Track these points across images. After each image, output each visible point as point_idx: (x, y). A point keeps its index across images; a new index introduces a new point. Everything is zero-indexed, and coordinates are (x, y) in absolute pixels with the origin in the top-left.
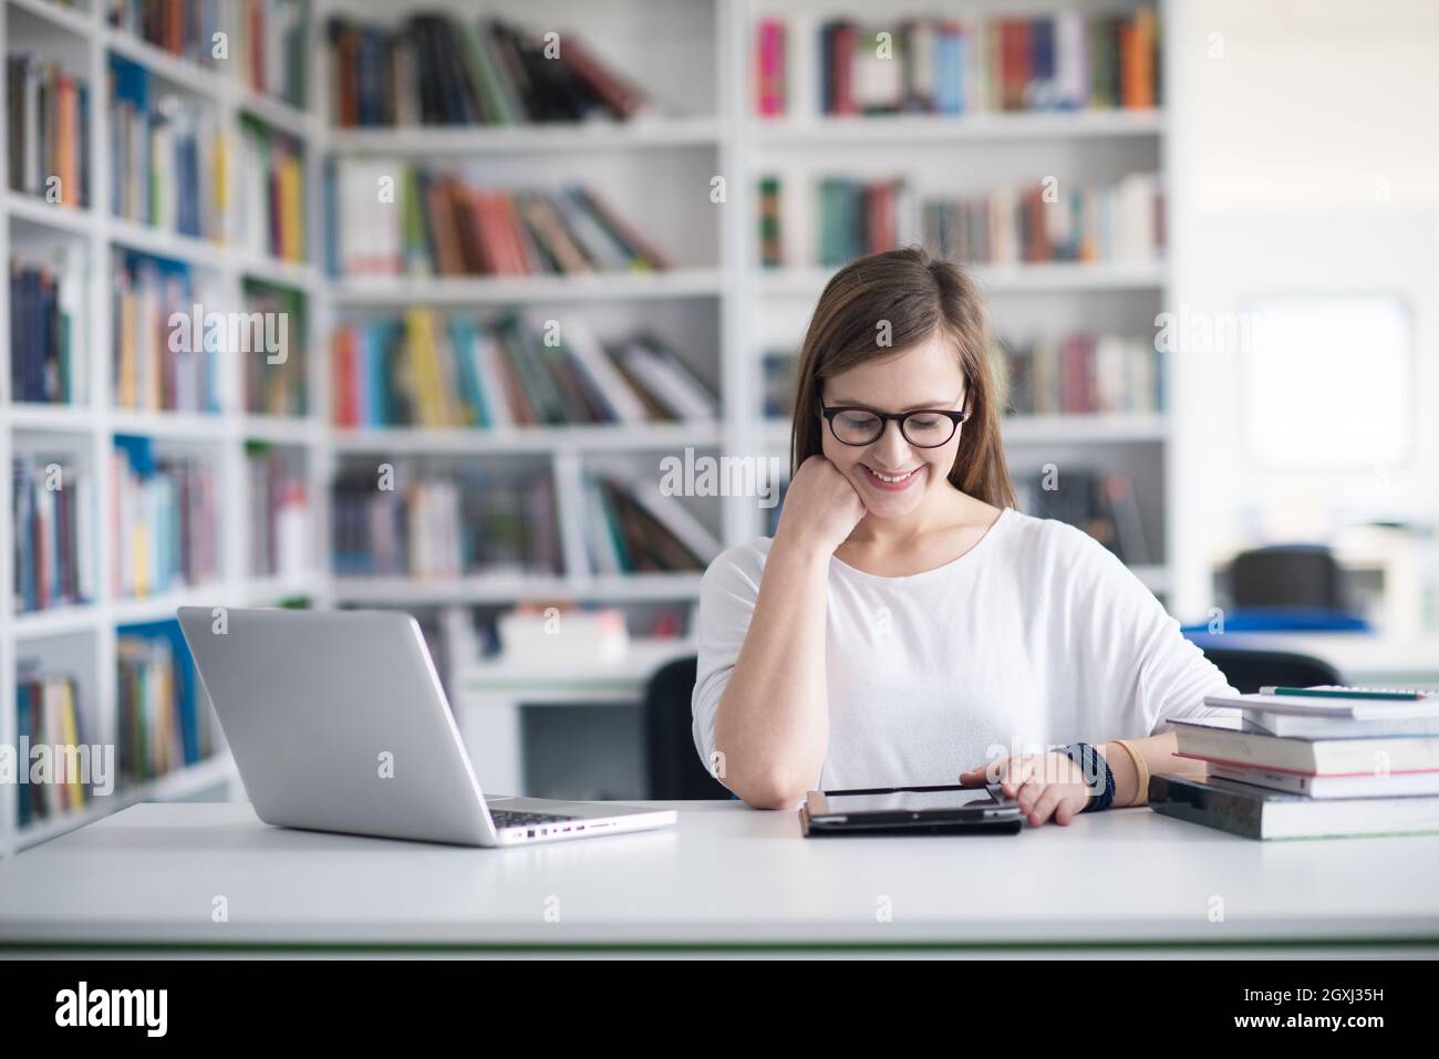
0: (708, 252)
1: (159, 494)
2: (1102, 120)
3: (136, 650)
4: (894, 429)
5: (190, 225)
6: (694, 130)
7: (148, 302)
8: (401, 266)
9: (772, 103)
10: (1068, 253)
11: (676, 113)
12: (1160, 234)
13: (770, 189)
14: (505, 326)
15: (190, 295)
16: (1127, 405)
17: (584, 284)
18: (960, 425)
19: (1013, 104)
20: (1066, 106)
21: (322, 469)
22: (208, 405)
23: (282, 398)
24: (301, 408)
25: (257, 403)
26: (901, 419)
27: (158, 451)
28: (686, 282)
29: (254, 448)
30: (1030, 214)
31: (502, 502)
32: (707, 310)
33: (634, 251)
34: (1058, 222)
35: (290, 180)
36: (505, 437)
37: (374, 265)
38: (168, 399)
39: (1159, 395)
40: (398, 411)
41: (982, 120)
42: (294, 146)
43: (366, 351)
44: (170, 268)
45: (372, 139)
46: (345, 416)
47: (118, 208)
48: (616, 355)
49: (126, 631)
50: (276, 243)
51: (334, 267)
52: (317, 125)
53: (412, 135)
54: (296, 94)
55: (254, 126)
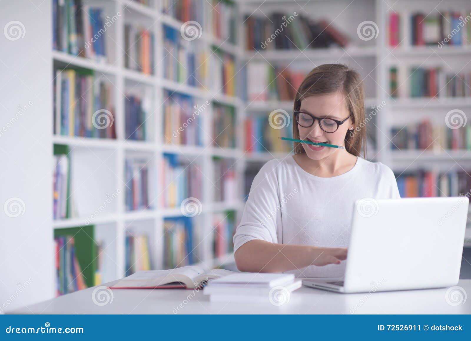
0: (373, 93)
1: (179, 174)
3: (170, 226)
5: (192, 82)
6: (368, 51)
7: (176, 109)
8: (267, 97)
9: (394, 41)
11: (363, 44)
13: (394, 71)
15: (192, 105)
21: (241, 166)
22: (198, 143)
23: (226, 141)
24: (233, 145)
25: (217, 143)
26: (319, 119)
27: (179, 159)
29: (216, 159)
35: (230, 69)
37: (258, 97)
38: (183, 141)
40: (266, 146)
42: (232, 57)
43: (256, 127)
44: (184, 97)
45: (258, 54)
46: (248, 148)
47: (166, 76)
49: (167, 219)
50: (225, 89)
51: (246, 98)
52: (240, 50)
53: (272, 54)
54: (232, 40)
55: (217, 50)
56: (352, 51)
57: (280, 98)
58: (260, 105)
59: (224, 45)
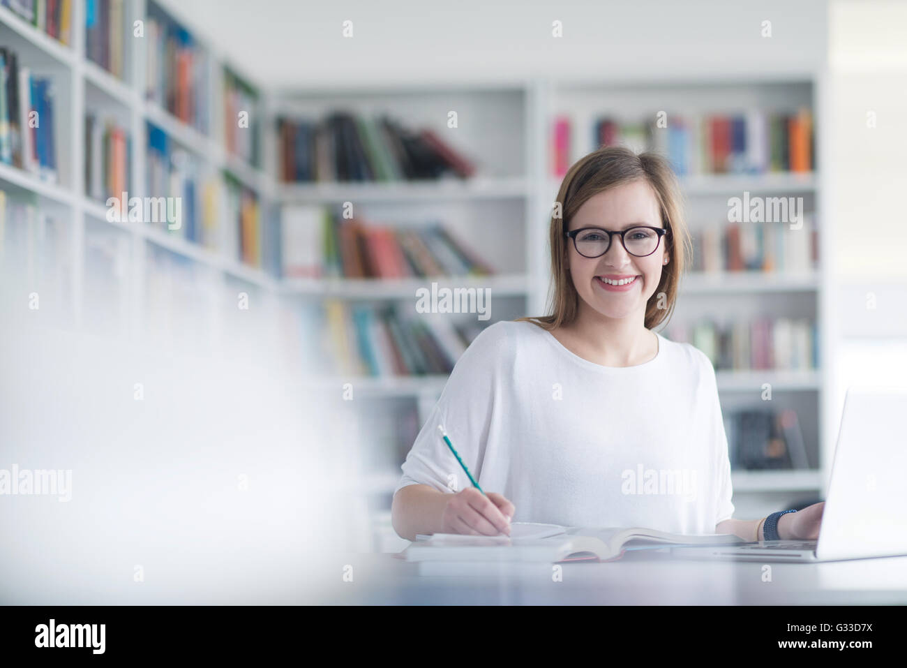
2: (777, 180)
4: (617, 243)
5: (192, 234)
8: (321, 273)
10: (756, 266)
12: (815, 253)
14: (389, 312)
16: (794, 364)
18: (662, 238)
19: (719, 169)
20: (753, 171)
26: (623, 234)
28: (506, 285)
30: (731, 242)
32: (519, 305)
34: (748, 245)
36: (387, 384)
39: (815, 359)
41: (699, 180)
42: (254, 196)
45: (305, 192)
48: (461, 332)
50: (243, 254)
51: (279, 273)
52: (268, 181)
53: (328, 190)
54: (255, 160)
55: (231, 180)
56: (482, 185)
57: (346, 273)
59: (241, 169)
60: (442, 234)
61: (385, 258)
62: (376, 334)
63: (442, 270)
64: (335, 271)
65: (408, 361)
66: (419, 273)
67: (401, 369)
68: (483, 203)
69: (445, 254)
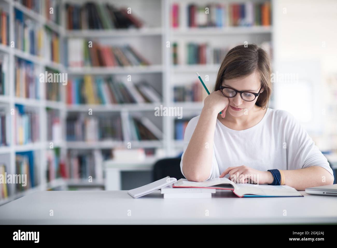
0: (159, 61)
1: (25, 120)
2: (257, 29)
3: (20, 158)
5: (33, 52)
6: (156, 31)
7: (23, 72)
8: (83, 64)
9: (176, 24)
11: (152, 26)
12: (272, 57)
13: (175, 46)
14: (109, 79)
15: (33, 69)
17: (129, 69)
19: (235, 25)
20: (248, 25)
21: (63, 115)
22: (37, 97)
23: (54, 96)
24: (58, 99)
25: (48, 97)
27: (25, 109)
28: (154, 68)
29: (48, 109)
31: (108, 123)
32: (159, 76)
33: (141, 61)
35: (56, 43)
36: (109, 107)
37: (76, 64)
38: (28, 96)
40: (82, 100)
41: (227, 29)
42: (57, 35)
43: (74, 86)
44: (28, 63)
45: (76, 33)
46: (69, 101)
47: (16, 46)
48: (137, 87)
49: (18, 154)
50: (53, 58)
51: (67, 64)
52: (62, 29)
53: (86, 32)
54: (57, 21)
55: (48, 29)
56: (145, 31)
57: (93, 65)
58: (77, 69)
59: (52, 25)
60: (129, 49)
61: (108, 59)
62: (104, 88)
63: (130, 63)
64: (88, 63)
65: (117, 98)
66: (121, 64)
67: (114, 101)
68: (145, 37)
69: (131, 57)
